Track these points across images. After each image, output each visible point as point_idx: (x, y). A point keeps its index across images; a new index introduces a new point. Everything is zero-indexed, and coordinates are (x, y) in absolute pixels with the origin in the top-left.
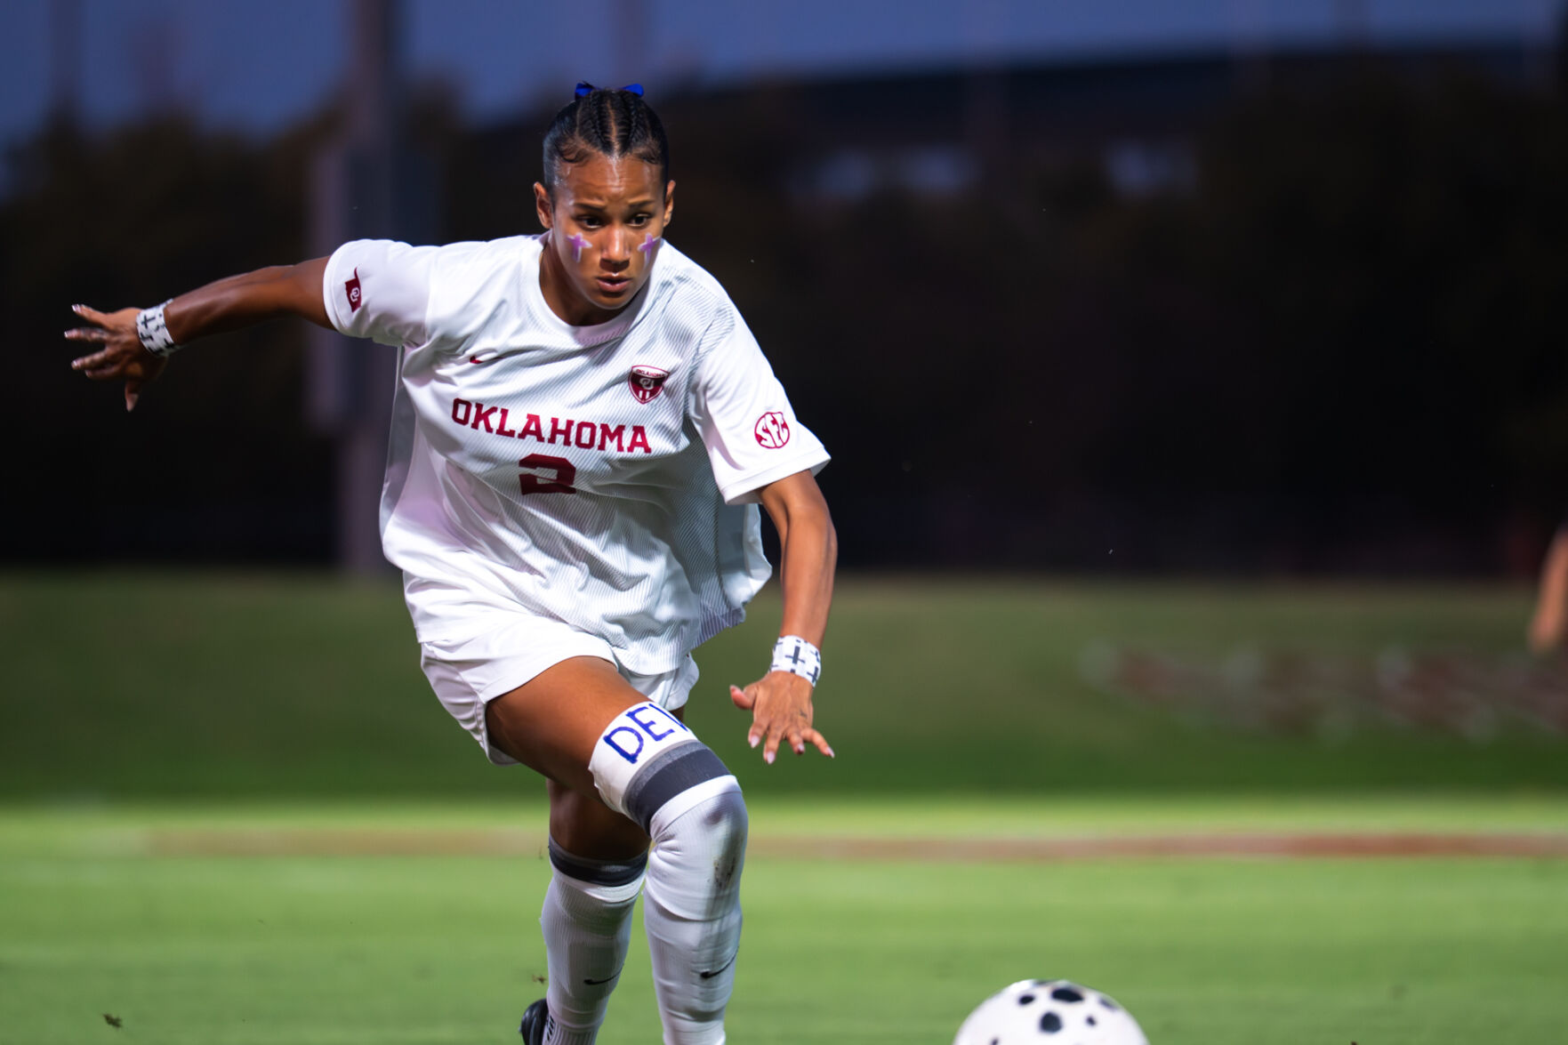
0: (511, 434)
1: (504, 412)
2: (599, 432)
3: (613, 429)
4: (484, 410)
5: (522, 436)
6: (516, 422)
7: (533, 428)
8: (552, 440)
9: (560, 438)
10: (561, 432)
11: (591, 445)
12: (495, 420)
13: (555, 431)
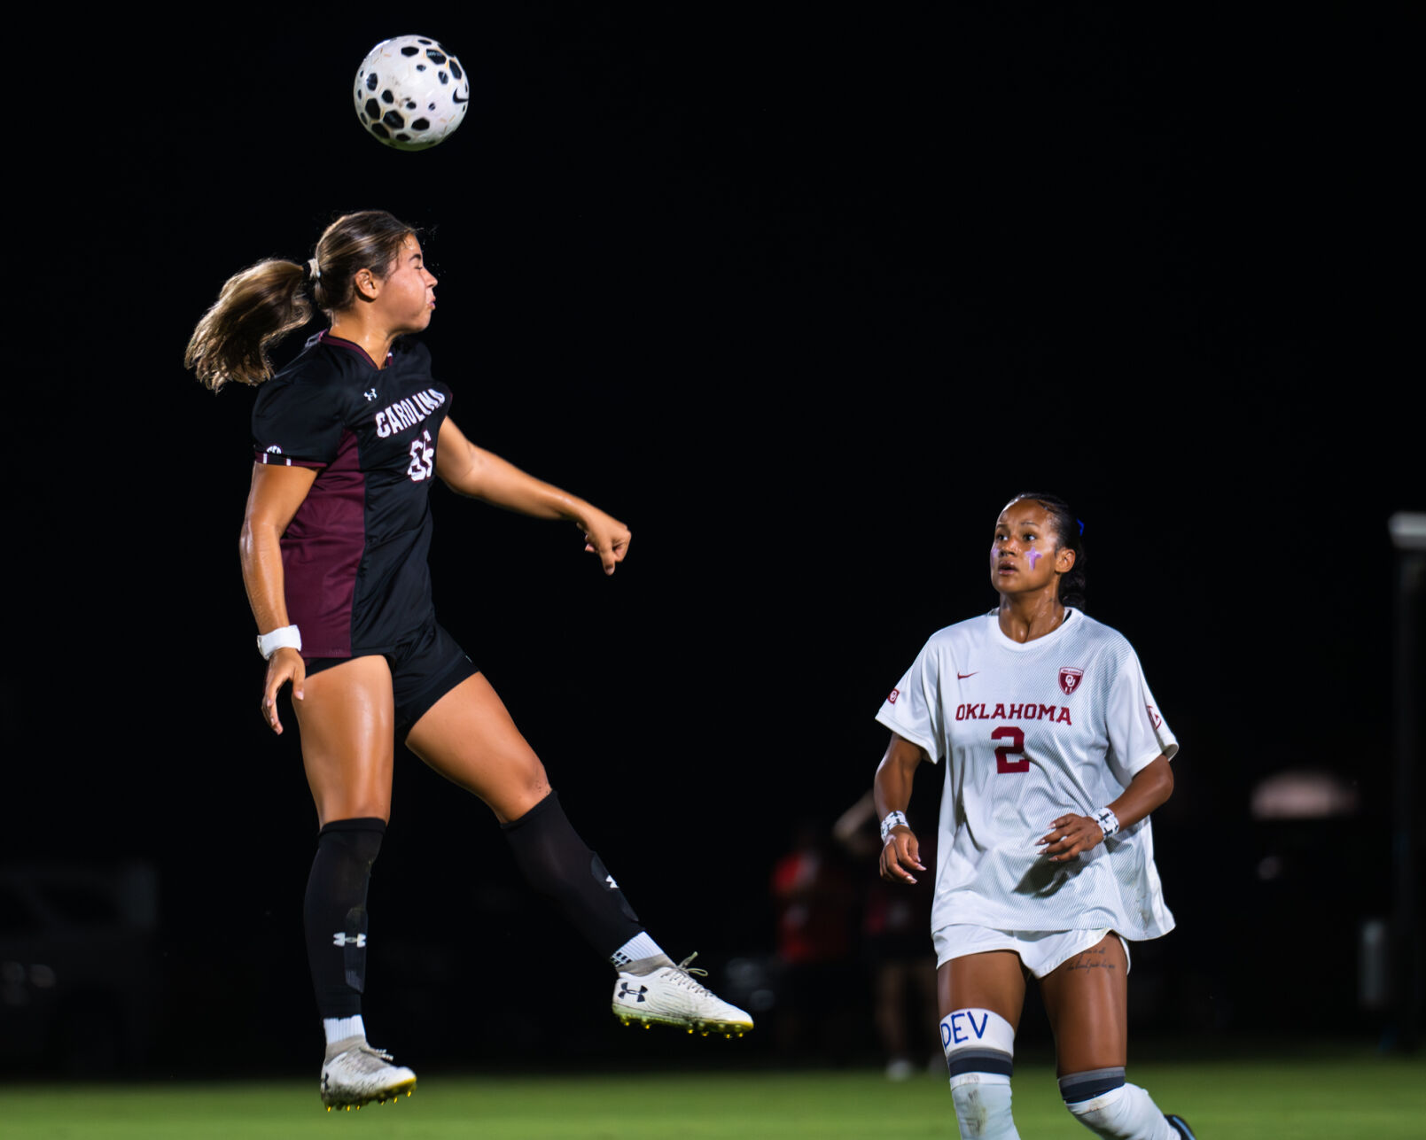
0: (987, 717)
1: (983, 706)
2: (1038, 709)
3: (1047, 707)
4: (972, 707)
5: (994, 717)
6: (990, 710)
7: (1000, 711)
8: (1011, 717)
9: (1015, 715)
10: (1016, 712)
11: (1033, 716)
12: (978, 712)
13: (1013, 711)
